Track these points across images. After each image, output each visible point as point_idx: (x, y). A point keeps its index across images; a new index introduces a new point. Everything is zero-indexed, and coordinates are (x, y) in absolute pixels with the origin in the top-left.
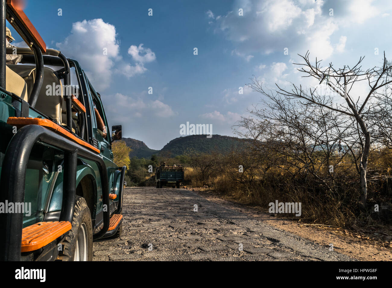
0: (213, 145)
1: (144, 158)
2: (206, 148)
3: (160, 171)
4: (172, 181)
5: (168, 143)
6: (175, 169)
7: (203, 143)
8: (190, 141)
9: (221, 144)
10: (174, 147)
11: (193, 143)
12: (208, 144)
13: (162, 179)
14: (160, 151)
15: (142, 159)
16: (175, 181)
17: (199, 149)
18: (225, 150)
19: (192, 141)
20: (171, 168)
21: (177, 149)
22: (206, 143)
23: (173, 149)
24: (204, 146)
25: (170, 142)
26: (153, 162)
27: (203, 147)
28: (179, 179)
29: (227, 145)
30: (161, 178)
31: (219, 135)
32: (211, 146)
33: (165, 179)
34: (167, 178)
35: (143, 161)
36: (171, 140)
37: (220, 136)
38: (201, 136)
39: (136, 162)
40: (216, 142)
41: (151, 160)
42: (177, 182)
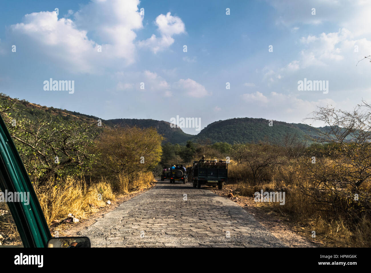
0: (257, 131)
1: (178, 144)
2: (249, 133)
3: (198, 168)
4: (212, 180)
5: (205, 128)
6: (217, 166)
7: (245, 128)
8: (230, 126)
9: (266, 129)
10: (213, 131)
11: (234, 127)
12: (252, 129)
13: (201, 178)
14: (196, 136)
15: (177, 145)
16: (217, 180)
17: (241, 134)
18: (271, 137)
19: (233, 125)
20: (212, 165)
21: (216, 134)
22: (249, 128)
23: (211, 134)
24: (247, 132)
25: (208, 126)
26: (188, 149)
27: (245, 132)
28: (221, 179)
29: (273, 131)
30: (199, 176)
31: (264, 119)
32: (255, 131)
33: (204, 178)
34: (207, 176)
35: (177, 148)
36: (208, 124)
37: (266, 119)
38: (243, 120)
39: (169, 149)
40: (260, 127)
41: (186, 147)
42: (219, 181)
